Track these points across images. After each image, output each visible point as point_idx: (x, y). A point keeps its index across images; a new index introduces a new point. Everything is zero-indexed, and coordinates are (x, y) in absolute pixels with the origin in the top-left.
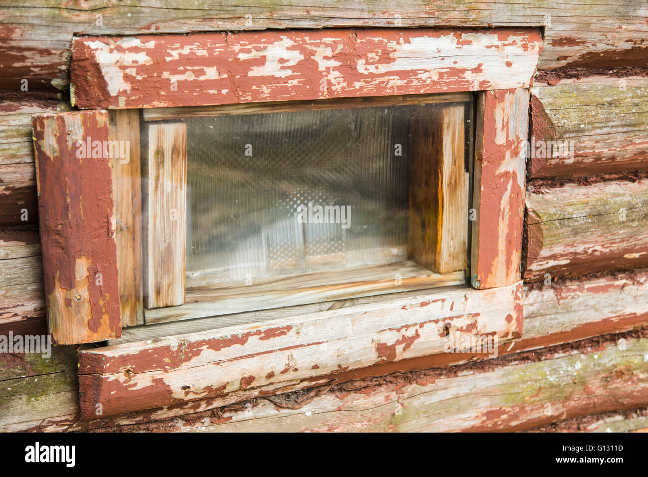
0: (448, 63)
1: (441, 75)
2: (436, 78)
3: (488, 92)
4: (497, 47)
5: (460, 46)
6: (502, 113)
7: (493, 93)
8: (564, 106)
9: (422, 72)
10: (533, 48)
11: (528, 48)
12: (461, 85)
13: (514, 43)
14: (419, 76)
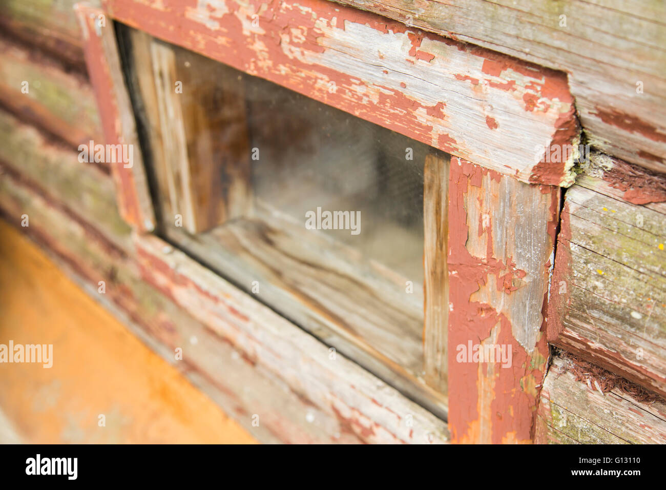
0: (393, 81)
1: (383, 98)
2: (375, 101)
3: (453, 159)
4: (475, 82)
5: (413, 59)
6: (478, 205)
7: (460, 164)
8: (618, 255)
9: (358, 82)
10: (545, 111)
11: (534, 105)
12: (411, 127)
13: (510, 86)
14: (353, 87)
